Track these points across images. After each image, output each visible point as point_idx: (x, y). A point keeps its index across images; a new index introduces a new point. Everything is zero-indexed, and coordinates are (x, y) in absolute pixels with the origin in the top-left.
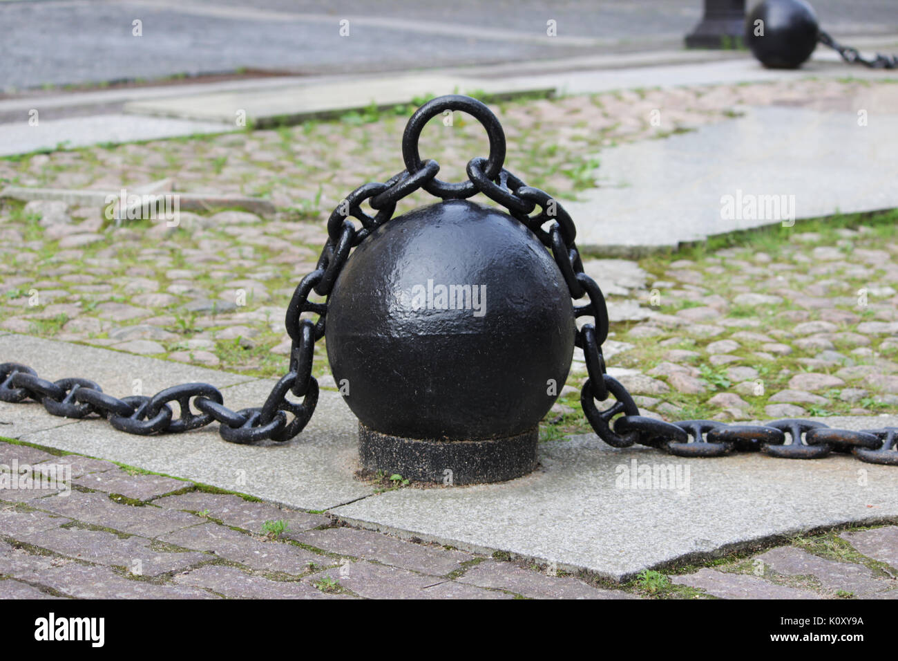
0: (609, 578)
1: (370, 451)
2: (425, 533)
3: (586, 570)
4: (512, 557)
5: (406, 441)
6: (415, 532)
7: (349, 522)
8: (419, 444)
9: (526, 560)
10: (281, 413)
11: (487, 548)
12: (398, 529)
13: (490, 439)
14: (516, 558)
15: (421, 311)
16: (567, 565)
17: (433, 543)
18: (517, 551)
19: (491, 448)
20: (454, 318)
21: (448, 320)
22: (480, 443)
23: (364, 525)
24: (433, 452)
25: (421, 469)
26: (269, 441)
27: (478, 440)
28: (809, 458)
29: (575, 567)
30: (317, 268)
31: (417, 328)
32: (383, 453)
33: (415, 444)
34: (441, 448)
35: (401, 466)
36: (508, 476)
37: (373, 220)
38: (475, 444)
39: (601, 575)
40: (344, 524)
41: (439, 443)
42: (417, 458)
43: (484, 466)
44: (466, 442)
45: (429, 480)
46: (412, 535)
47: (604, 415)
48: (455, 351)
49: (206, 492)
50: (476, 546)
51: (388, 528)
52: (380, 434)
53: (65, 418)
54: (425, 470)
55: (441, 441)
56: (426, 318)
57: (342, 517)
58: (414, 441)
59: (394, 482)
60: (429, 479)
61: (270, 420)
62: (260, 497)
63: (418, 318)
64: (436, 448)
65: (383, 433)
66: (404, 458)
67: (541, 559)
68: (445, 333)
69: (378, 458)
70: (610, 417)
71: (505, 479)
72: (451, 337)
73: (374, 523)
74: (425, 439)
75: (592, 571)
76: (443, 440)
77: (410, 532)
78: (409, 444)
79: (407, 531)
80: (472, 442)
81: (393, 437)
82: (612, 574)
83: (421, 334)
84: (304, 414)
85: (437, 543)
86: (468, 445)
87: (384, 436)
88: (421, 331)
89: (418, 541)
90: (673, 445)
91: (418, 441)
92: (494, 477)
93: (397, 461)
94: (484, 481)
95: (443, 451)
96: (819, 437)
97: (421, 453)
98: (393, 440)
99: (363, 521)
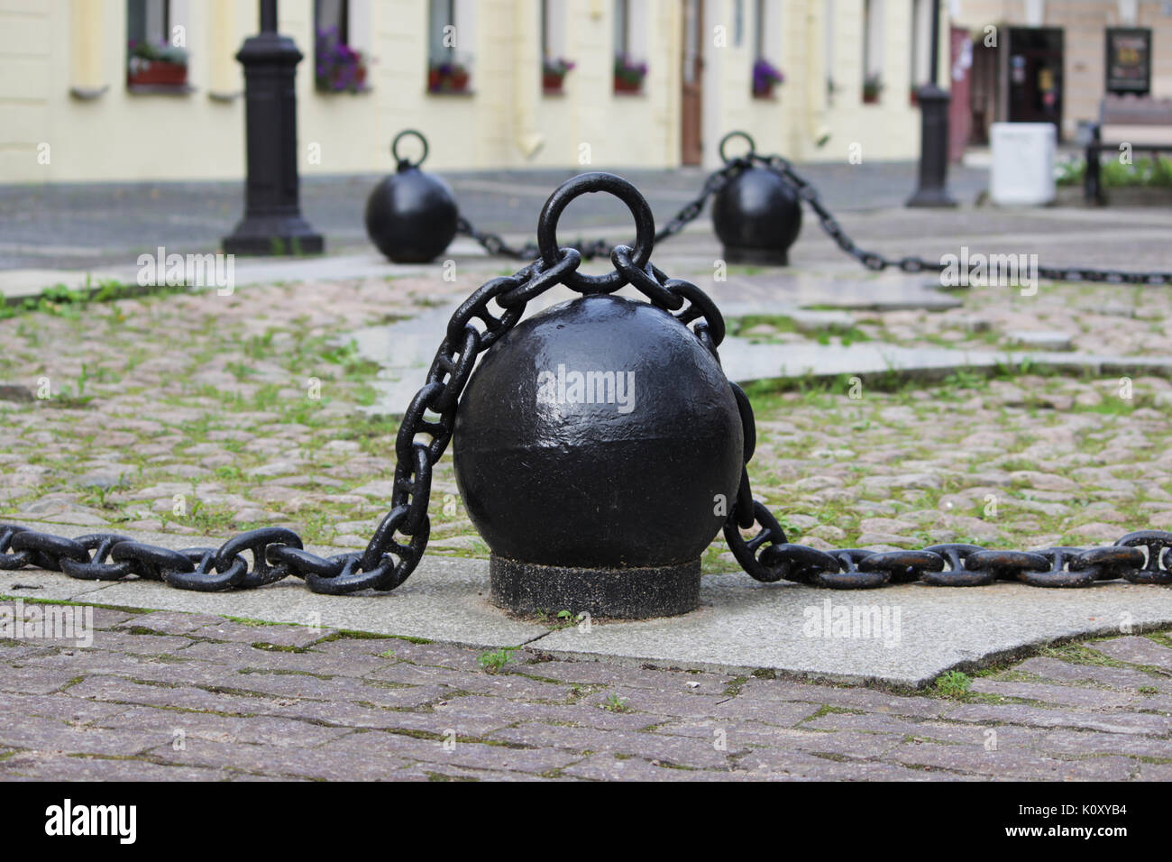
0: (903, 686)
1: (522, 588)
2: (661, 658)
3: (873, 679)
4: (777, 674)
5: (575, 571)
6: (647, 659)
7: (556, 655)
8: (591, 572)
9: (796, 675)
10: (387, 557)
11: (744, 667)
12: (624, 657)
13: (667, 565)
14: (783, 674)
15: (604, 414)
16: (849, 676)
17: (671, 669)
18: (783, 667)
19: (669, 575)
20: (643, 421)
21: (635, 424)
22: (658, 569)
23: (577, 657)
24: (608, 582)
25: (593, 603)
26: (372, 591)
27: (657, 566)
28: (974, 585)
29: (859, 677)
30: (428, 382)
31: (601, 434)
32: (543, 588)
33: (586, 573)
34: (618, 577)
35: (569, 601)
36: (683, 609)
37: (500, 321)
38: (652, 571)
39: (893, 683)
40: (551, 658)
41: (614, 571)
42: (588, 590)
43: (662, 597)
44: (644, 568)
45: (603, 615)
46: (642, 663)
47: (749, 545)
48: (645, 459)
49: (358, 638)
50: (729, 666)
51: (611, 657)
52: (538, 566)
53: (98, 580)
54: (597, 603)
55: (617, 568)
56: (610, 422)
57: (547, 651)
58: (584, 570)
59: (567, 618)
60: (603, 613)
61: (375, 566)
62: (430, 638)
63: (602, 422)
64: (611, 577)
65: (542, 565)
66: (572, 591)
67: (816, 673)
68: (633, 438)
69: (535, 595)
70: (756, 546)
71: (682, 612)
72: (640, 442)
73: (592, 654)
74: (597, 567)
75: (882, 680)
76: (619, 567)
77: (640, 659)
78: (579, 574)
79: (636, 659)
80: (651, 569)
81: (557, 568)
82: (907, 680)
83: (606, 440)
84: (412, 557)
85: (677, 668)
86: (646, 572)
87: (544, 567)
88: (605, 437)
89: (652, 668)
90: (826, 576)
91: (590, 570)
92: (671, 610)
93: (563, 596)
94: (662, 614)
95: (620, 579)
96: (985, 560)
97: (594, 583)
98: (558, 572)
99: (577, 653)
